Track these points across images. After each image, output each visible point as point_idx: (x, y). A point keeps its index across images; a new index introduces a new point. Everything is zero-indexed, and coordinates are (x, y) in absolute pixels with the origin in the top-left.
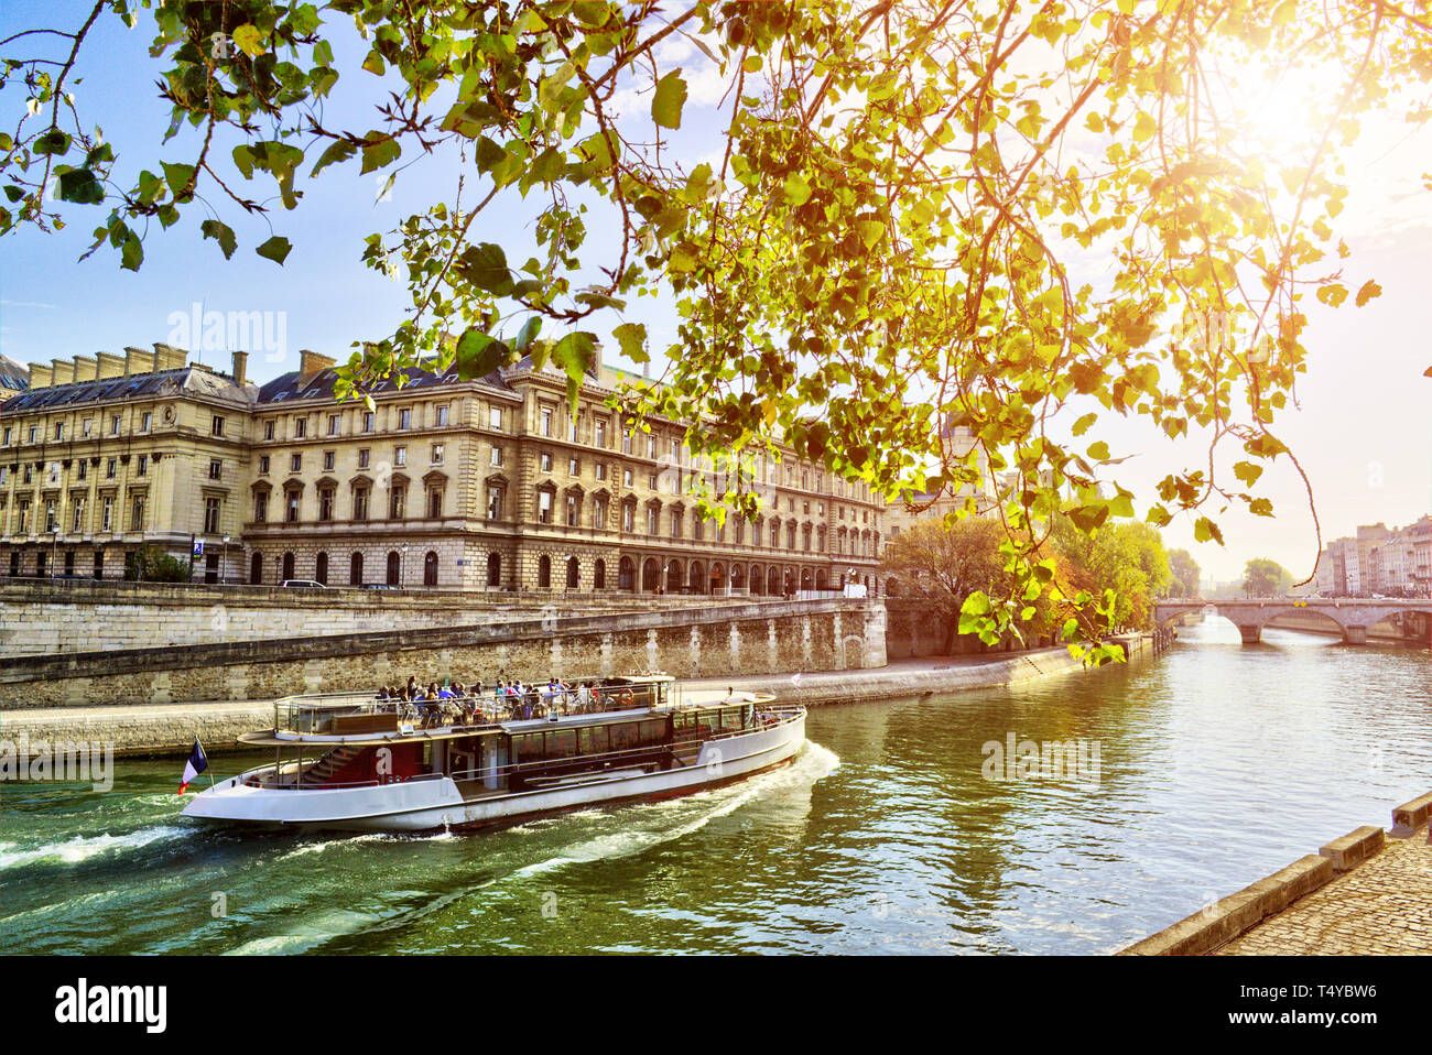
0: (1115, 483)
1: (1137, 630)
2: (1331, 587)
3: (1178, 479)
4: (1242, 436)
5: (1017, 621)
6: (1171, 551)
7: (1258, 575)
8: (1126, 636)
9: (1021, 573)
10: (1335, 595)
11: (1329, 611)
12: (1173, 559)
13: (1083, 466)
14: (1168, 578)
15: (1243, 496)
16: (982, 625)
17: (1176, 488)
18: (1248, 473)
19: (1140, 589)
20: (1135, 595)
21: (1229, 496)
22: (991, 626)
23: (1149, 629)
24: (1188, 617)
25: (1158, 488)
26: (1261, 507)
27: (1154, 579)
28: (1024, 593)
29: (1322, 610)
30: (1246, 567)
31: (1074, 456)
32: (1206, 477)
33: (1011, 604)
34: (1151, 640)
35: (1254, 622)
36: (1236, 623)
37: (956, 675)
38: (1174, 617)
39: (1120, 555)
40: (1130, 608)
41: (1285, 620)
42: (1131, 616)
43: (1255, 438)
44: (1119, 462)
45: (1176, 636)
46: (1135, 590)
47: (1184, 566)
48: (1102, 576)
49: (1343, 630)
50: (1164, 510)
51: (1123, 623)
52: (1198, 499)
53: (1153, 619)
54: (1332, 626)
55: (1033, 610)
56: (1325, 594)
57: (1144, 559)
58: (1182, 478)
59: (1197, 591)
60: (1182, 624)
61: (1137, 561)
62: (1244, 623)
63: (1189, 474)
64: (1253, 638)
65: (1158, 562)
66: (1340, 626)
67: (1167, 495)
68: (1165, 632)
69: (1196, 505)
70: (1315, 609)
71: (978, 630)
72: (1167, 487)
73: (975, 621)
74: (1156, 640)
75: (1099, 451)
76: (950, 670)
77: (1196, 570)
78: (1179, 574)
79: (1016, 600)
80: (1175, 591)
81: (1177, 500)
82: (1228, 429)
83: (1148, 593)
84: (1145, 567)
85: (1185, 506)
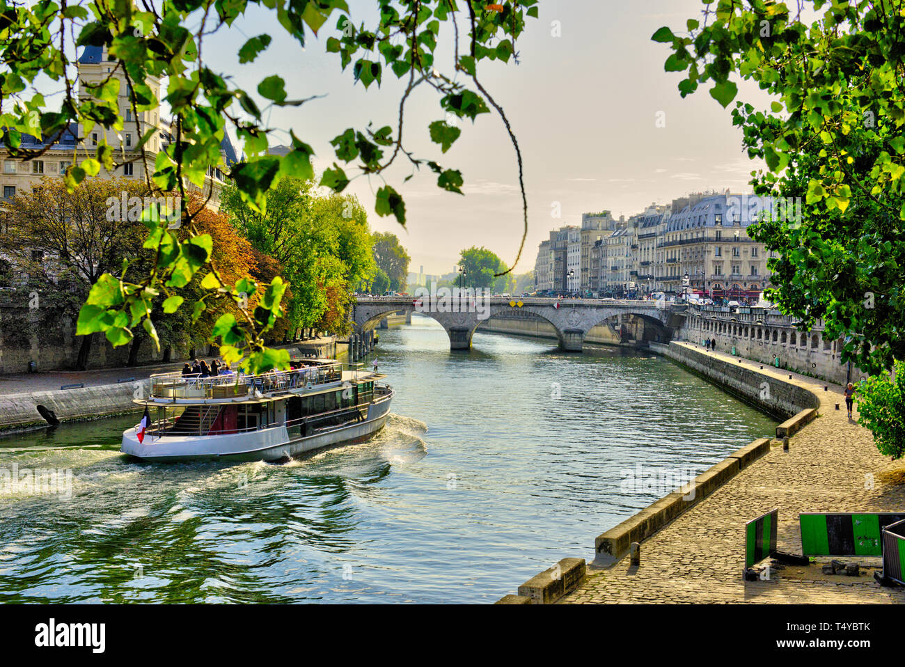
0: (291, 132)
1: (330, 334)
2: (550, 284)
3: (360, 135)
4: (440, 88)
5: (158, 315)
6: (377, 234)
7: (473, 267)
8: (317, 341)
9: (167, 251)
10: (555, 294)
11: (546, 313)
12: (378, 246)
13: (249, 105)
14: (371, 270)
15: (433, 165)
16: (109, 320)
17: (357, 145)
18: (443, 135)
19: (336, 282)
20: (331, 290)
21: (417, 162)
22: (120, 322)
23: (345, 332)
24: (392, 318)
25: (334, 143)
26: (450, 180)
27: (354, 270)
28: (169, 278)
29: (539, 311)
30: (460, 257)
31: (238, 91)
32: (394, 136)
33: (151, 291)
34: (346, 346)
35: (466, 325)
36: (445, 326)
37: (92, 396)
38: (376, 317)
39: (315, 238)
40: (324, 306)
41: (499, 322)
42: (324, 317)
43: (456, 92)
44: (298, 103)
45: (376, 341)
46: (331, 283)
47: (392, 254)
48: (292, 265)
49: (560, 336)
50: (341, 172)
51: (315, 325)
52: (382, 162)
53: (350, 320)
54: (547, 329)
55: (180, 300)
56: (544, 293)
57: (344, 245)
58: (365, 134)
59: (403, 286)
60: (383, 327)
61: (335, 246)
62: (455, 325)
63: (374, 130)
64: (463, 344)
65: (361, 249)
66: (557, 330)
67: (344, 154)
68: (364, 336)
69: (378, 169)
70: (531, 309)
71: (105, 328)
72: (347, 142)
73: (102, 315)
74: (352, 346)
75: (274, 89)
76: (84, 390)
77: (404, 261)
78: (383, 264)
79: (157, 287)
80: (379, 285)
81: (358, 161)
82: (425, 78)
83: (346, 288)
84: (344, 254)
85: (367, 170)
